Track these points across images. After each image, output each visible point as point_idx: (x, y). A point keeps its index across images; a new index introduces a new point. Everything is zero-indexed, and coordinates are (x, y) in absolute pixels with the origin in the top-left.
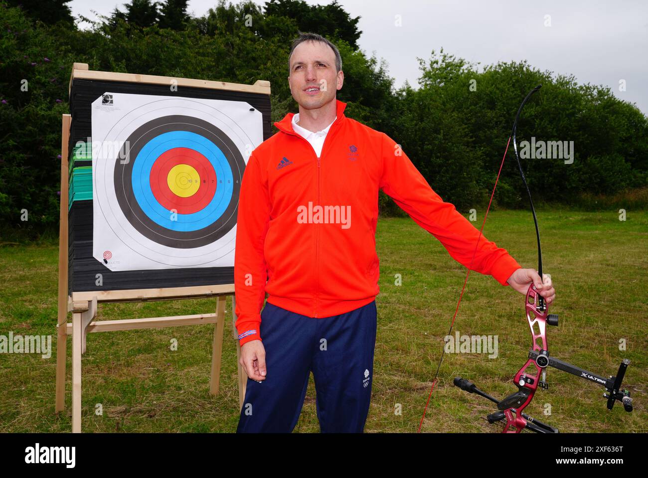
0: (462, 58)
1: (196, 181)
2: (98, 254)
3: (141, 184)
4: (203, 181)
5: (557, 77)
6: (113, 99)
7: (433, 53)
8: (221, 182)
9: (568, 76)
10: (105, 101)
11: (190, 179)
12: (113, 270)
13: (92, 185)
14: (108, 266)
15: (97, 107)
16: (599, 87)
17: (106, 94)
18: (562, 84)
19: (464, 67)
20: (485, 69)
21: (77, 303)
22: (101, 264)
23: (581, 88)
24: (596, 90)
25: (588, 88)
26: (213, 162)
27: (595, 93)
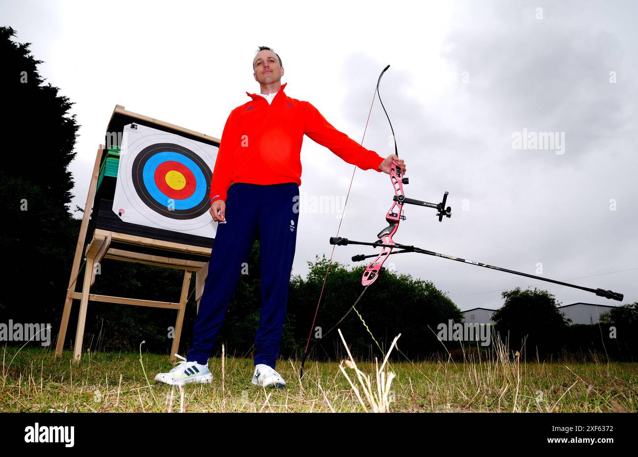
0: (337, 262)
1: (183, 182)
2: (116, 209)
3: (148, 175)
4: (187, 183)
5: (400, 275)
6: (138, 127)
7: (317, 257)
8: (199, 186)
9: (407, 275)
10: (133, 127)
11: (179, 180)
12: (124, 221)
13: (118, 170)
14: (121, 218)
15: (127, 129)
16: (426, 282)
17: (134, 123)
18: (403, 279)
19: (339, 267)
20: (353, 269)
21: (98, 235)
22: (116, 215)
23: (415, 283)
24: (424, 284)
25: (419, 282)
26: (195, 174)
27: (424, 285)
